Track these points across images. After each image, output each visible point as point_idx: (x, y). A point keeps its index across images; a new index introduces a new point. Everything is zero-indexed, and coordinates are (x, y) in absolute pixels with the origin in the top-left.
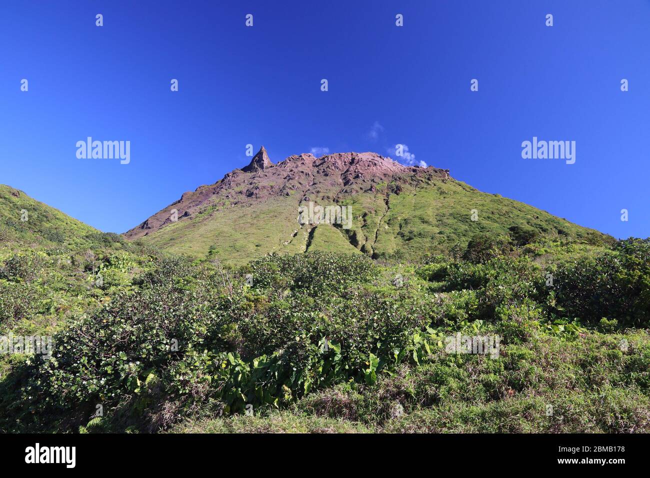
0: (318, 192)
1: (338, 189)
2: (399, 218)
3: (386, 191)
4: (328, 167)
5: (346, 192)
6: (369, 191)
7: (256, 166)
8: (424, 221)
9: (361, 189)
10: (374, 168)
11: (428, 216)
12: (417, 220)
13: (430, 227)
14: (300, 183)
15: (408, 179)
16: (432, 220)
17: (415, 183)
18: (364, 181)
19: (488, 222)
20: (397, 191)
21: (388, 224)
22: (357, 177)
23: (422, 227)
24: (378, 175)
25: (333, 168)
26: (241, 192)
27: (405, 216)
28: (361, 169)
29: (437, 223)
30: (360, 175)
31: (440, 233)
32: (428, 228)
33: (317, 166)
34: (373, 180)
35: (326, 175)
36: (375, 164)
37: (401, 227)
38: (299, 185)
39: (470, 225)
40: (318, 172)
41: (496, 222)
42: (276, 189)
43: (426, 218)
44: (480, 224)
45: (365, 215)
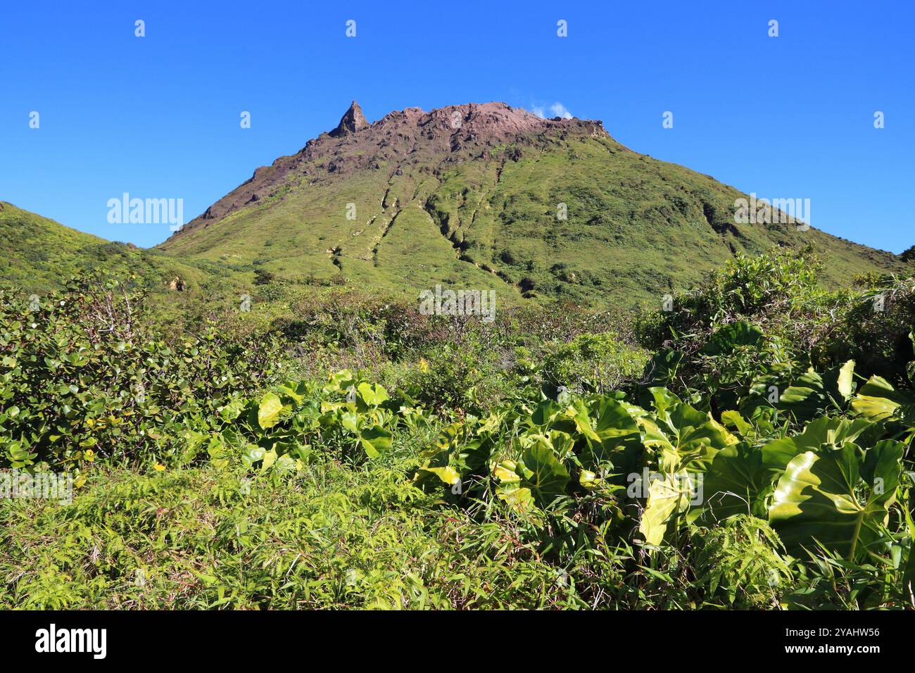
0: (416, 162)
1: (442, 156)
2: (505, 195)
3: (502, 157)
4: (435, 126)
5: (451, 160)
6: (480, 159)
7: (346, 129)
8: (533, 198)
9: (471, 155)
10: (495, 125)
11: (541, 191)
12: (525, 196)
13: (540, 206)
14: (395, 151)
15: (534, 139)
16: (544, 196)
17: (542, 144)
18: (476, 144)
19: (609, 197)
20: (515, 156)
21: (490, 203)
22: (469, 139)
23: (529, 206)
24: (497, 135)
25: (442, 127)
26: (322, 166)
27: (513, 192)
28: (478, 128)
29: (549, 200)
30: (473, 136)
31: (548, 213)
32: (535, 206)
33: (422, 125)
34: (488, 143)
35: (431, 138)
36: (497, 120)
37: (505, 206)
38: (394, 154)
39: (588, 202)
40: (422, 133)
41: (622, 196)
42: (365, 160)
43: (537, 193)
44: (600, 200)
45: (465, 192)
